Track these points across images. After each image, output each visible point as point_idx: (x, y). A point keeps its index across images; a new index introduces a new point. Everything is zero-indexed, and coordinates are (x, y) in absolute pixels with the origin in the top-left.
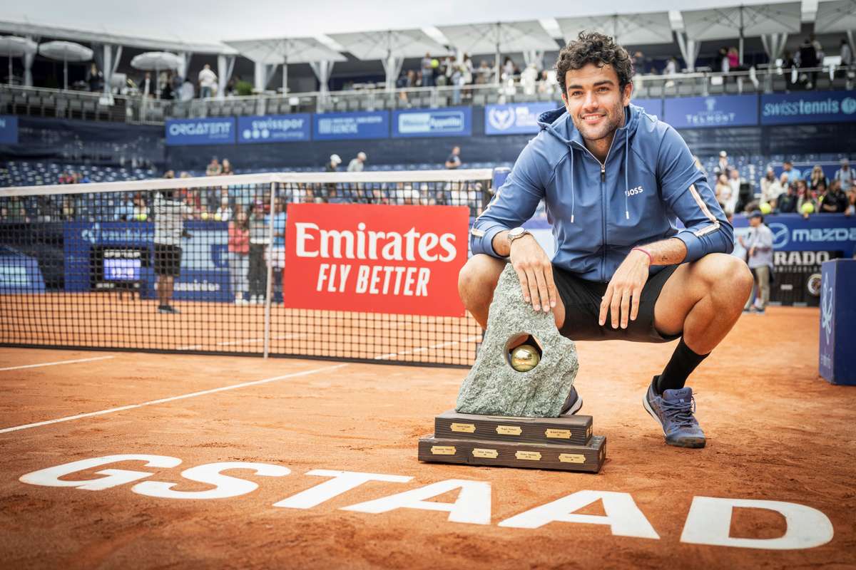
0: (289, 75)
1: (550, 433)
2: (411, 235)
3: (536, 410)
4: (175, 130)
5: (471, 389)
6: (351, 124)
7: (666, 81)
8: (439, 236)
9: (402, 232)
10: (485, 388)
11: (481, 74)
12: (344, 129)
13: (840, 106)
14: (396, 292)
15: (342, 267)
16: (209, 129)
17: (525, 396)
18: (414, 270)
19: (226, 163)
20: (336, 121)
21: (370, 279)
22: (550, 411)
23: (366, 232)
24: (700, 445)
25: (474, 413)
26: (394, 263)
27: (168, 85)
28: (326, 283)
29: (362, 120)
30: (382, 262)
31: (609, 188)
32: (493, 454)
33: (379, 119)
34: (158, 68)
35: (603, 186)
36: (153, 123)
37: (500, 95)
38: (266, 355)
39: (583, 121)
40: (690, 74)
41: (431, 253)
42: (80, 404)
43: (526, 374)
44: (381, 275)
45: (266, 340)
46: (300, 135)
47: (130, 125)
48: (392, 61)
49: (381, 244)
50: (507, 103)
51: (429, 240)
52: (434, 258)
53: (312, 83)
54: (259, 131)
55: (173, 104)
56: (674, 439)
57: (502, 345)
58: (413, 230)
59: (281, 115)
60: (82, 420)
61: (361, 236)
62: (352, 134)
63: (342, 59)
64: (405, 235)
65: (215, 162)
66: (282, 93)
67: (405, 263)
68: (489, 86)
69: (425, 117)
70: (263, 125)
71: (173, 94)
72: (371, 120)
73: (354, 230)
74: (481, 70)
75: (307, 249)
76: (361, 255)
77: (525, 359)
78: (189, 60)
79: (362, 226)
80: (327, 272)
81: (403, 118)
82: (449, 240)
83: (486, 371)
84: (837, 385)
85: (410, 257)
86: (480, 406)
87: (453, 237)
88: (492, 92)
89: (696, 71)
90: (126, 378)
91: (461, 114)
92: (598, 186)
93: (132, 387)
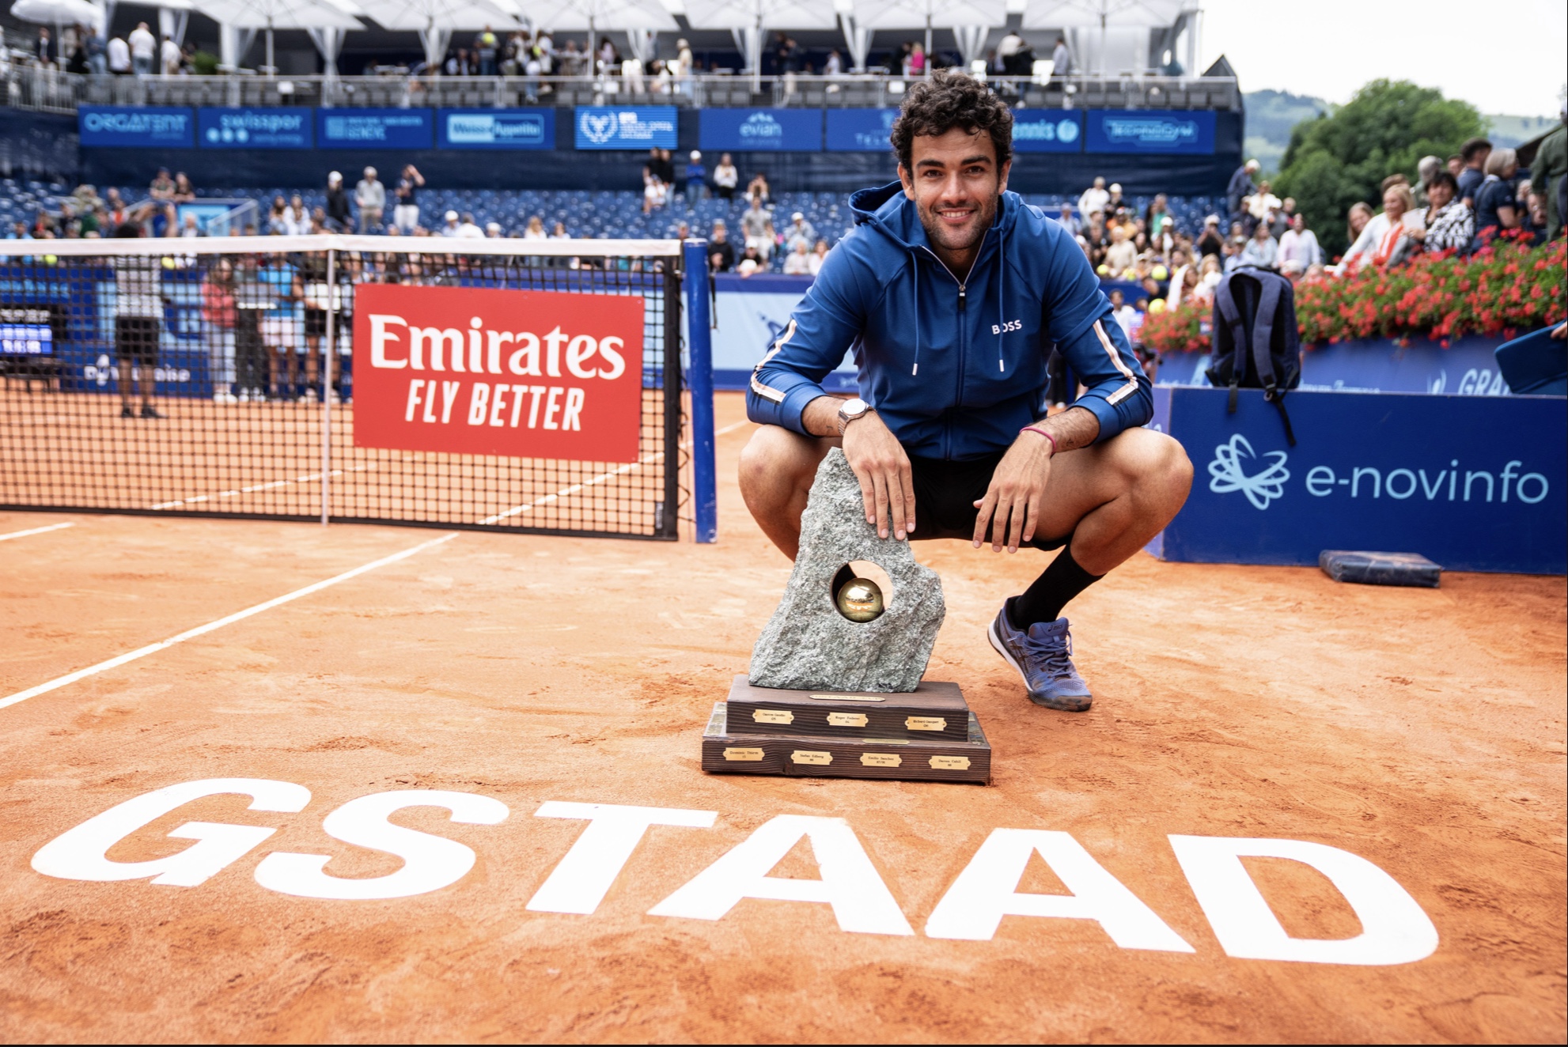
0: (277, 46)
1: (912, 724)
2: (555, 337)
3: (881, 681)
4: (94, 122)
5: (776, 649)
6: (375, 126)
7: (828, 83)
8: (598, 340)
9: (541, 332)
10: (799, 648)
11: (568, 60)
12: (365, 133)
13: (1055, 131)
14: (532, 424)
15: (446, 384)
16: (152, 124)
17: (864, 661)
18: (560, 391)
19: (182, 179)
20: (353, 120)
21: (489, 405)
22: (903, 683)
23: (483, 331)
24: (1082, 707)
25: (782, 687)
26: (528, 380)
27: (79, 50)
28: (419, 409)
29: (391, 121)
30: (508, 377)
31: (970, 321)
32: (825, 759)
33: (417, 121)
34: (59, 22)
35: (962, 317)
36: (56, 109)
37: (595, 93)
38: (325, 520)
39: (939, 218)
40: (860, 75)
41: (585, 366)
42: (61, 645)
43: (866, 625)
44: (508, 397)
45: (325, 497)
46: (297, 140)
47: (15, 110)
48: (434, 35)
49: (507, 350)
50: (606, 104)
51: (583, 347)
52: (591, 374)
53: (310, 59)
54: (231, 132)
55: (90, 82)
56: (1048, 696)
57: (826, 580)
58: (557, 330)
59: (265, 109)
60: (81, 685)
61: (476, 338)
62: (376, 141)
63: (358, 26)
64: (546, 338)
65: (164, 176)
66: (265, 74)
67: (545, 380)
68: (579, 78)
69: (486, 121)
70: (238, 121)
71: (88, 64)
72: (405, 121)
73: (465, 329)
74: (567, 54)
75: (388, 356)
76: (476, 367)
77: (862, 602)
78: (112, 11)
79: (477, 322)
80: (422, 393)
81: (454, 120)
82: (614, 346)
83: (800, 621)
84: (1167, 561)
85: (553, 370)
86: (792, 677)
87: (620, 342)
88: (587, 88)
89: (867, 72)
90: (114, 576)
91: (540, 118)
92: (953, 319)
93: (133, 597)
